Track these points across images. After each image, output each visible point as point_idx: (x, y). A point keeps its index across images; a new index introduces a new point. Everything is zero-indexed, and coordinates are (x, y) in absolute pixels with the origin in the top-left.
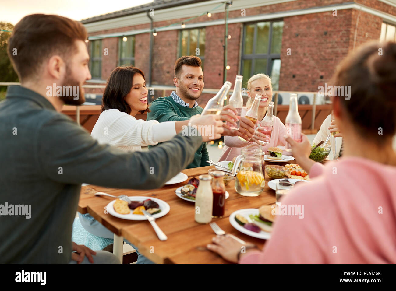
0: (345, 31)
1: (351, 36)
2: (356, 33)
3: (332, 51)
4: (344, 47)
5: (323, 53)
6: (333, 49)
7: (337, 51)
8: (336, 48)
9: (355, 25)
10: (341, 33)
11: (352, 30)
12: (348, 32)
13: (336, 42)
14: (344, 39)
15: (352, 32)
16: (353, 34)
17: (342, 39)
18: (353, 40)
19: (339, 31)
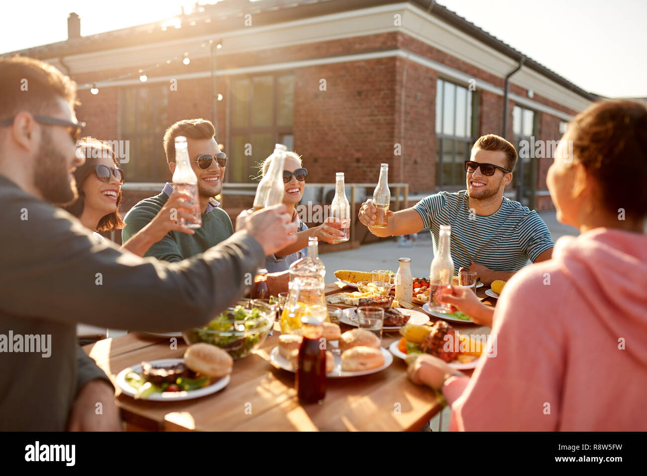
0: (388, 89)
1: (397, 98)
2: (403, 94)
3: (372, 120)
4: (387, 115)
5: (357, 123)
6: (373, 118)
7: (379, 120)
8: (376, 116)
9: (401, 82)
10: (382, 93)
11: (397, 87)
12: (393, 91)
13: (376, 107)
14: (388, 102)
15: (398, 91)
16: (400, 95)
17: (384, 103)
18: (400, 103)
19: (380, 90)
